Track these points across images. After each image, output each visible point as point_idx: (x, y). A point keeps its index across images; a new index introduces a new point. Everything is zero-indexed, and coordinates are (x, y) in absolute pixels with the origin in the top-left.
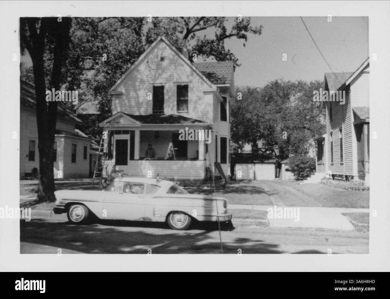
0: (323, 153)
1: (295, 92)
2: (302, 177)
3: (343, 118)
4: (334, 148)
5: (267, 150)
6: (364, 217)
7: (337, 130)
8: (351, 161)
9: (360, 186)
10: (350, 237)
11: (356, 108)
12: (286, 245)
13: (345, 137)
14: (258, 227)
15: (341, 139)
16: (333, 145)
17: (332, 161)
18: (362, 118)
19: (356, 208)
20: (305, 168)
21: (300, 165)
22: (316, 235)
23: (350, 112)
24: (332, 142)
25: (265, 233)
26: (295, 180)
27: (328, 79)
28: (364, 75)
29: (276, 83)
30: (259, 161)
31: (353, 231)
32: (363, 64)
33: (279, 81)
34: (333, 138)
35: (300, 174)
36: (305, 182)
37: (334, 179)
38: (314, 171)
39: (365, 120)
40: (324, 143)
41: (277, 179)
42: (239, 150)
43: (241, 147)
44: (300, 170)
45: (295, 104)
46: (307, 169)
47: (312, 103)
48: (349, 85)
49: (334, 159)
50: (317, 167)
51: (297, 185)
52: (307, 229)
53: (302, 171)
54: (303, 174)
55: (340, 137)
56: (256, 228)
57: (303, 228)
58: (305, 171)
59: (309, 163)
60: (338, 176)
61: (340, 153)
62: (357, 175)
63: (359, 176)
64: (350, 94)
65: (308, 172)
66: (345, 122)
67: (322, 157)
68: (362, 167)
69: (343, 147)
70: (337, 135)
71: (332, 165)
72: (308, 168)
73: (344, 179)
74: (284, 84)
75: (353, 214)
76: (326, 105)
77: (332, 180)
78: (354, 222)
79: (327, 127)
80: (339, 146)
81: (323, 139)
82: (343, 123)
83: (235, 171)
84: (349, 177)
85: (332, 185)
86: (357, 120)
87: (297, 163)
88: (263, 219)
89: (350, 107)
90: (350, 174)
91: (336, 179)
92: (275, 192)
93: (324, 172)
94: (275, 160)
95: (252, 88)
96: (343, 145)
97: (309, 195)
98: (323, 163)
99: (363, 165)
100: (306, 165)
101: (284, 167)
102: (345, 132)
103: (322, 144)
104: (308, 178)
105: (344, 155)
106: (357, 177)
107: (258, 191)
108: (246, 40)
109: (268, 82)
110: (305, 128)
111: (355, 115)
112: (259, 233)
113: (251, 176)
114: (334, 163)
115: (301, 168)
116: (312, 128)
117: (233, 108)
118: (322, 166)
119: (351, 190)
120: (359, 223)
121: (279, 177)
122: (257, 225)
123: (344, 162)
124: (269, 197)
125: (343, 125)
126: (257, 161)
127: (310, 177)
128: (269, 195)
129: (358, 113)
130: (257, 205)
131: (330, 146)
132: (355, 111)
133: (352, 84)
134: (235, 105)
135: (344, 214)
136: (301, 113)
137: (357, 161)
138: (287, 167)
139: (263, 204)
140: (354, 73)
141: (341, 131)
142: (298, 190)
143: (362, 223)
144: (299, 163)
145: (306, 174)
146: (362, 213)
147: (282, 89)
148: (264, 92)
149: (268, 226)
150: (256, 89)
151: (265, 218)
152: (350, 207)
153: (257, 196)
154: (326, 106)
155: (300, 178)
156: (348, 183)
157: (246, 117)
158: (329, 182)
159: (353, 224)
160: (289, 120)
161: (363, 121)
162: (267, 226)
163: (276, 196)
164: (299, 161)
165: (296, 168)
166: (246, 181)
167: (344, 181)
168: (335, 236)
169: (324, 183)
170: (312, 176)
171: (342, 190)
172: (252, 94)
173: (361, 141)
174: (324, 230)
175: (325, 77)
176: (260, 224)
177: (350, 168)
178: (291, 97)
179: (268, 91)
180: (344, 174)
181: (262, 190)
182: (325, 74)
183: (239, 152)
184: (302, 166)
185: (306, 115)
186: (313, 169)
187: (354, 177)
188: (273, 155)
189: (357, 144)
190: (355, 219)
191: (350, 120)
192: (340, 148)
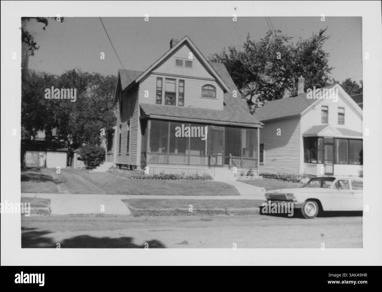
0: (112, 144)
1: (92, 84)
2: (92, 166)
3: (132, 113)
4: (122, 139)
5: (60, 138)
6: (140, 202)
7: (126, 123)
8: (135, 152)
9: (141, 175)
10: (125, 221)
11: (142, 104)
12: (63, 231)
13: (132, 130)
14: (39, 215)
15: (129, 132)
16: (122, 136)
17: (120, 151)
18: (147, 113)
19: (136, 195)
20: (95, 157)
21: (90, 154)
22: (94, 221)
23: (138, 108)
24: (121, 134)
25: (44, 221)
26: (85, 169)
27: (121, 75)
28: (151, 75)
29: (74, 73)
30: (50, 149)
31: (129, 216)
32: (152, 66)
33: (76, 71)
34: (122, 130)
35: (90, 164)
36: (94, 170)
37: (120, 168)
38: (104, 160)
39: (149, 115)
40: (114, 134)
41: (68, 167)
42: (32, 137)
43: (34, 134)
44: (91, 159)
45: (91, 95)
46: (98, 159)
47: (107, 96)
48: (139, 83)
49: (121, 150)
50: (106, 156)
51: (87, 174)
52: (88, 215)
53: (92, 161)
54: (93, 163)
55: (128, 130)
56: (36, 217)
57: (84, 214)
58: (95, 160)
59: (99, 153)
60: (124, 165)
61: (126, 145)
62: (140, 165)
63: (141, 166)
64: (139, 91)
65: (98, 161)
66: (133, 116)
67: (111, 148)
68: (144, 157)
69: (130, 139)
70: (126, 128)
71: (120, 155)
72: (98, 157)
73: (129, 168)
74: (82, 75)
75: (131, 200)
76: (118, 99)
77: (119, 169)
78: (131, 207)
79: (118, 119)
80: (127, 138)
81: (113, 131)
82: (131, 117)
83: (25, 158)
84: (133, 167)
85: (118, 174)
86: (143, 115)
87: (88, 152)
88: (44, 207)
89: (138, 103)
90: (134, 163)
91: (122, 168)
92: (63, 180)
93: (112, 162)
94: (68, 149)
95: (49, 75)
96: (130, 137)
97: (96, 184)
98: (112, 153)
99: (145, 156)
100: (96, 155)
101: (76, 156)
102: (132, 125)
103: (112, 135)
104: (97, 167)
105: (130, 146)
106: (140, 167)
107: (44, 179)
108: (47, 25)
109: (66, 71)
110: (98, 119)
111: (142, 111)
112: (38, 221)
113: (42, 164)
114: (121, 153)
115: (91, 157)
116: (105, 119)
117: (27, 93)
118: (111, 155)
119: (134, 178)
120: (135, 208)
121: (71, 165)
122: (37, 214)
123: (129, 153)
124: (56, 185)
125: (131, 118)
126: (48, 149)
127: (99, 166)
128: (56, 183)
129: (145, 110)
130: (41, 193)
131: (119, 137)
132: (142, 107)
133: (141, 82)
134: (29, 90)
135: (123, 201)
136: (96, 104)
137: (140, 152)
138: (79, 156)
139: (48, 192)
140: (144, 72)
141: (129, 124)
142: (86, 178)
143: (138, 208)
144: (90, 153)
145: (96, 163)
146: (139, 199)
147: (79, 79)
148: (62, 80)
149: (50, 214)
150: (53, 76)
151: (47, 206)
152: (130, 194)
153: (42, 184)
154: (118, 101)
155: (90, 167)
156: (131, 171)
157: (40, 104)
158: (116, 172)
159: (130, 209)
160: (84, 110)
161: (148, 117)
162: (48, 214)
163: (63, 184)
164: (90, 151)
165: (86, 157)
166: (35, 169)
167: (129, 170)
168: (112, 221)
169: (111, 172)
170: (101, 165)
171: (126, 179)
172: (48, 81)
173: (145, 135)
174: (103, 215)
175: (119, 73)
176: (41, 212)
177: (134, 159)
178: (87, 88)
179: (65, 80)
180: (129, 164)
181: (50, 178)
182: (119, 70)
183: (32, 139)
184: (93, 155)
185: (100, 108)
186: (102, 159)
187: (137, 167)
188: (66, 143)
189: (142, 137)
190: (132, 205)
191: (137, 115)
192: (127, 140)
